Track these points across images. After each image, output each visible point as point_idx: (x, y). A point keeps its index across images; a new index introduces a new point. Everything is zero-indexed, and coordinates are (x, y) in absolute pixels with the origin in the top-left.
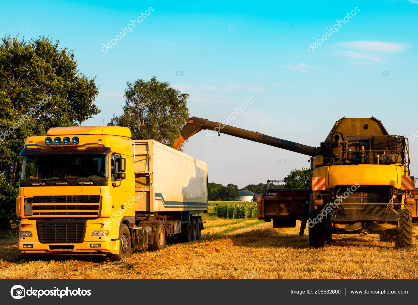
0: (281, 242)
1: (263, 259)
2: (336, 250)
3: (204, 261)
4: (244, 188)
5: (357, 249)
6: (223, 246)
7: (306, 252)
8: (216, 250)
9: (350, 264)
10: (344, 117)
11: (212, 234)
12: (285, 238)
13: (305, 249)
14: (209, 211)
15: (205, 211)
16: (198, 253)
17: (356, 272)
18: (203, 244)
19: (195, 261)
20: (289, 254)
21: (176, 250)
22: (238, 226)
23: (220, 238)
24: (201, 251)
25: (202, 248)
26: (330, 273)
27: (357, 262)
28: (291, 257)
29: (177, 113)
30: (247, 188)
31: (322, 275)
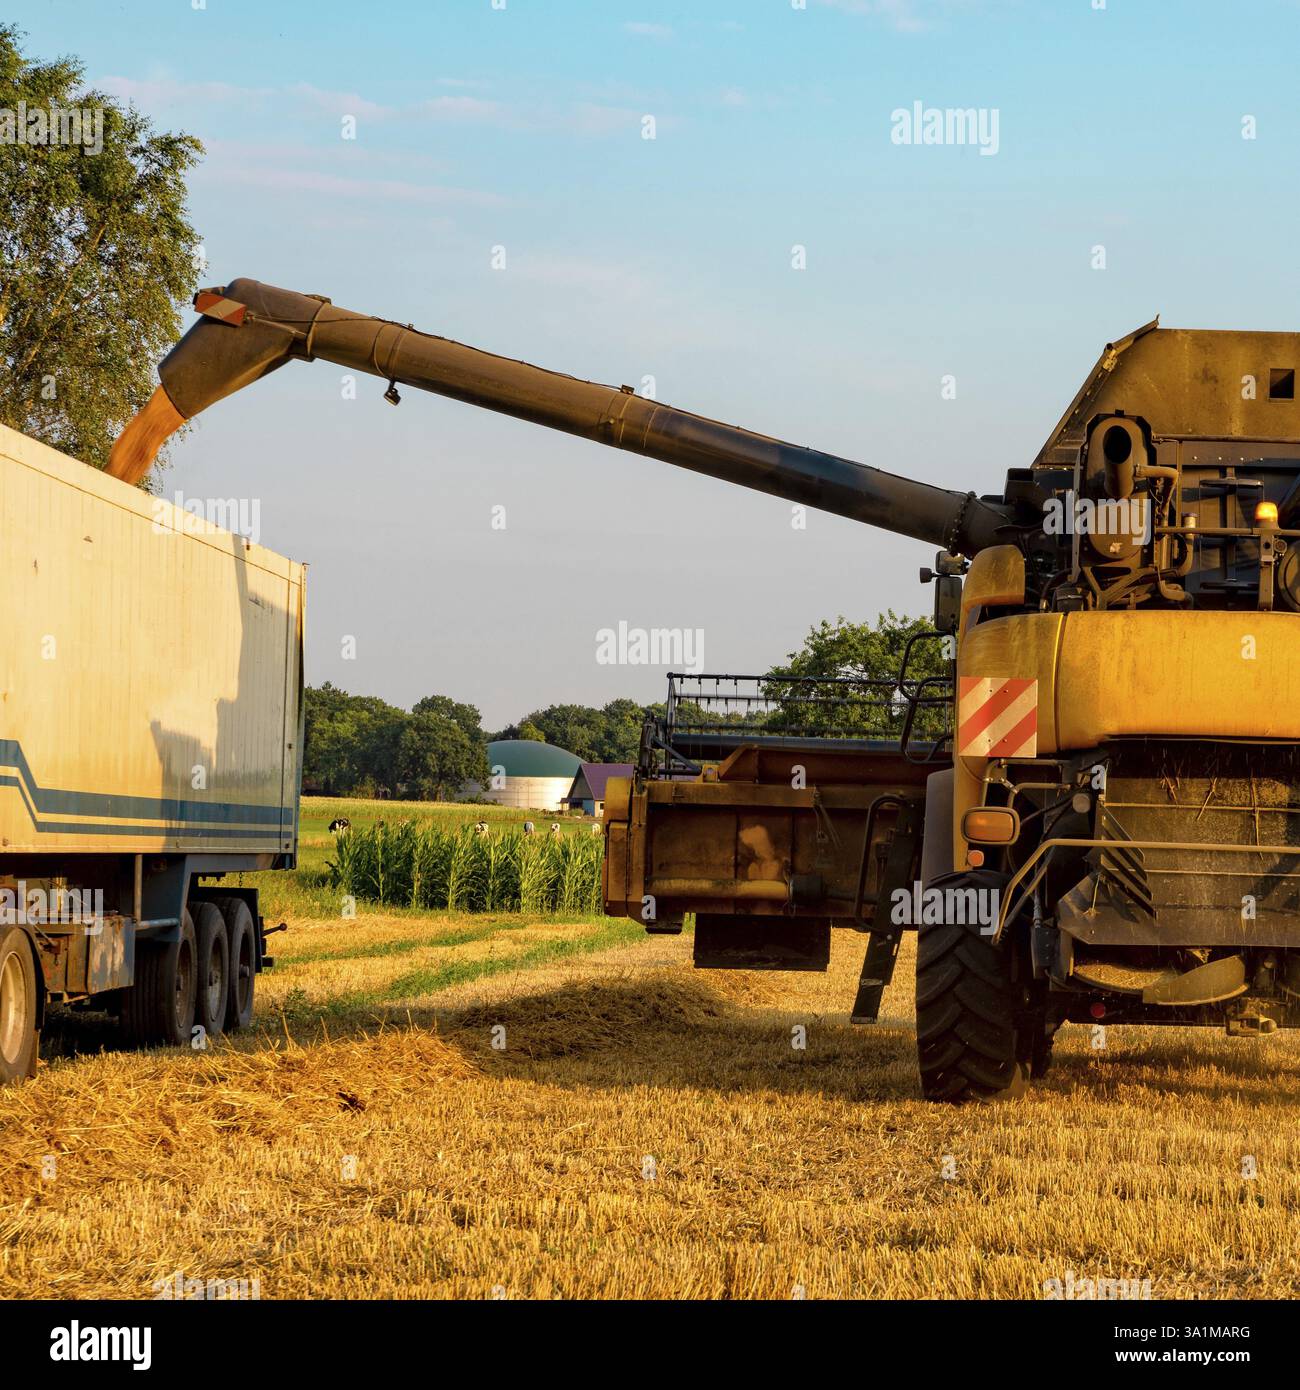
0: (741, 1060)
1: (632, 1160)
2: (1073, 1122)
3: (270, 1165)
4: (516, 725)
5: (1203, 1121)
6: (389, 1074)
7: (891, 1130)
8: (344, 1097)
9: (1161, 1206)
10: (1156, 322)
11: (316, 998)
12: (767, 1040)
13: (886, 1111)
14: (304, 862)
15: (282, 856)
16: (232, 1114)
17: (1194, 1260)
18: (264, 1058)
19: (217, 1164)
20: (791, 1137)
21: (102, 1088)
22: (477, 958)
23: (371, 1025)
24: (255, 1100)
25: (259, 1084)
26: (1036, 1262)
27: (1200, 1199)
28: (799, 1155)
29: (122, 253)
30: (539, 727)
31: (991, 1268)
